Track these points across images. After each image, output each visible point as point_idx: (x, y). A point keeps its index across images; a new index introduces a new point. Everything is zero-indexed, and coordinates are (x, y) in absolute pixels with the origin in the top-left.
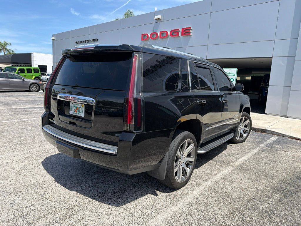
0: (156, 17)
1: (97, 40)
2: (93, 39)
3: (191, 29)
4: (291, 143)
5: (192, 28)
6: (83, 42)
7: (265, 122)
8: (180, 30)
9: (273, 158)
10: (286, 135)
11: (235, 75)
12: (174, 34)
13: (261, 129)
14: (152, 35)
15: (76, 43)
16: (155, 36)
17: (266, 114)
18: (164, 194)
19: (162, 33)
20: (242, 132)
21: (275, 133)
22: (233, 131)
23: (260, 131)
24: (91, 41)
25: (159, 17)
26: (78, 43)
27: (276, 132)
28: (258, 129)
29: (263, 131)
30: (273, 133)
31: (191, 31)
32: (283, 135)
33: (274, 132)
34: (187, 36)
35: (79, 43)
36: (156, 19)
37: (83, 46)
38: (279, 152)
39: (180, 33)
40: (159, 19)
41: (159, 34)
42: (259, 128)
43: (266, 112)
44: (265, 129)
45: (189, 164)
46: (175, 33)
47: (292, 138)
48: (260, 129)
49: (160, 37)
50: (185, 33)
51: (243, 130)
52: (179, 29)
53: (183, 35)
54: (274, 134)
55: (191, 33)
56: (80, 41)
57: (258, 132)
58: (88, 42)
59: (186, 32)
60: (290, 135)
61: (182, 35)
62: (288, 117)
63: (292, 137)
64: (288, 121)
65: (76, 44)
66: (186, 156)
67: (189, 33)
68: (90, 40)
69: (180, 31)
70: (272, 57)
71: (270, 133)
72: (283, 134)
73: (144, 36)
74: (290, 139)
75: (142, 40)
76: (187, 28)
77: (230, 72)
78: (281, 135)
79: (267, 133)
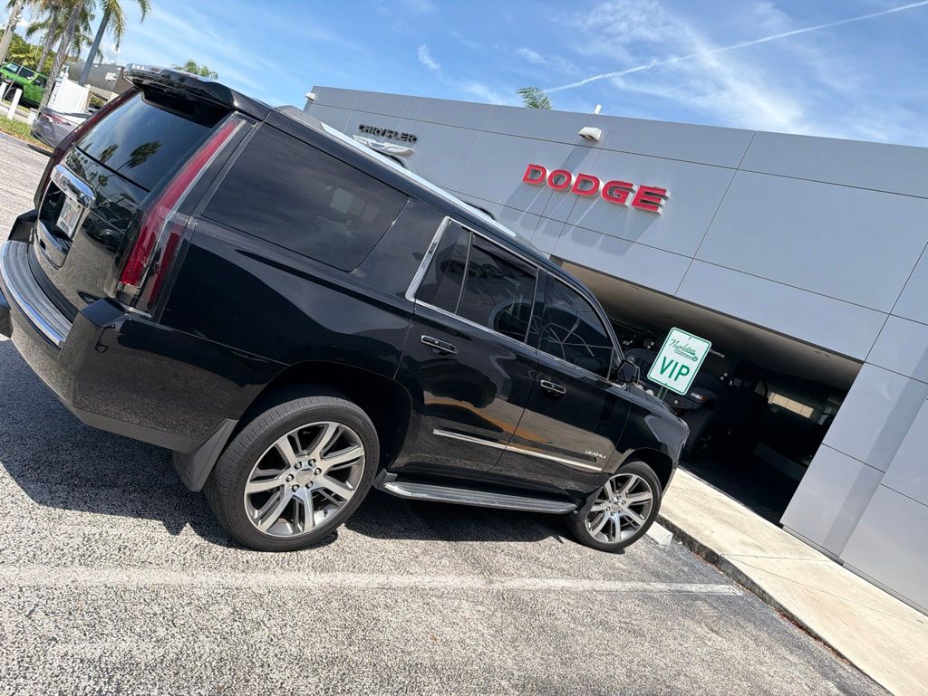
0: (587, 131)
1: (415, 139)
2: (405, 132)
3: (666, 198)
4: (764, 624)
5: (668, 194)
6: (378, 132)
7: (748, 540)
8: (635, 188)
9: (647, 625)
10: (771, 598)
11: (697, 359)
12: (615, 195)
13: (709, 549)
14: (558, 174)
15: (362, 127)
16: (561, 182)
17: (781, 526)
18: (196, 539)
19: (583, 179)
20: (616, 518)
21: (744, 580)
22: (579, 501)
23: (704, 556)
24: (399, 136)
25: (596, 132)
26: (364, 129)
27: (746, 576)
28: (701, 545)
29: (713, 558)
30: (737, 576)
31: (663, 202)
32: (764, 596)
33: (741, 573)
34: (649, 212)
35: (367, 131)
36: (583, 136)
37: (374, 142)
38: (688, 622)
39: (631, 196)
40: (592, 137)
41: (574, 179)
42: (705, 544)
43: (782, 521)
44: (719, 554)
45: (331, 502)
46: (617, 191)
47: (784, 615)
48: (705, 547)
49: (575, 189)
50: (645, 201)
51: (620, 515)
52: (632, 185)
53: (639, 205)
54: (739, 581)
55: (661, 206)
56: (372, 128)
57: (698, 553)
58: (390, 137)
59: (649, 199)
60: (783, 603)
61: (635, 203)
62: (842, 565)
63: (785, 610)
64: (828, 570)
65: (358, 131)
66: (324, 471)
67: (656, 206)
68: (397, 134)
69: (633, 191)
70: (862, 363)
71: (730, 572)
72: (764, 592)
73: (536, 171)
74: (777, 615)
75: (526, 179)
76: (655, 189)
77: (688, 347)
78: (757, 590)
79: (720, 570)
